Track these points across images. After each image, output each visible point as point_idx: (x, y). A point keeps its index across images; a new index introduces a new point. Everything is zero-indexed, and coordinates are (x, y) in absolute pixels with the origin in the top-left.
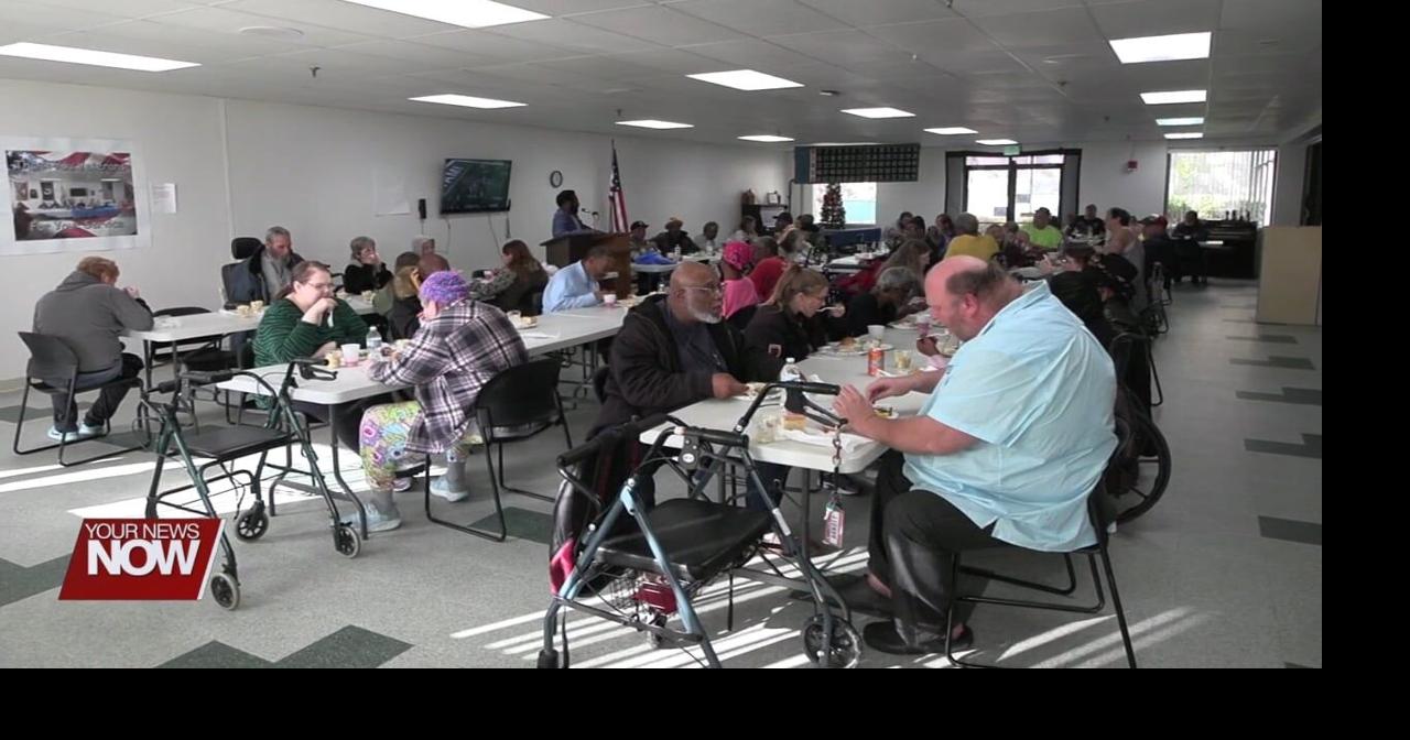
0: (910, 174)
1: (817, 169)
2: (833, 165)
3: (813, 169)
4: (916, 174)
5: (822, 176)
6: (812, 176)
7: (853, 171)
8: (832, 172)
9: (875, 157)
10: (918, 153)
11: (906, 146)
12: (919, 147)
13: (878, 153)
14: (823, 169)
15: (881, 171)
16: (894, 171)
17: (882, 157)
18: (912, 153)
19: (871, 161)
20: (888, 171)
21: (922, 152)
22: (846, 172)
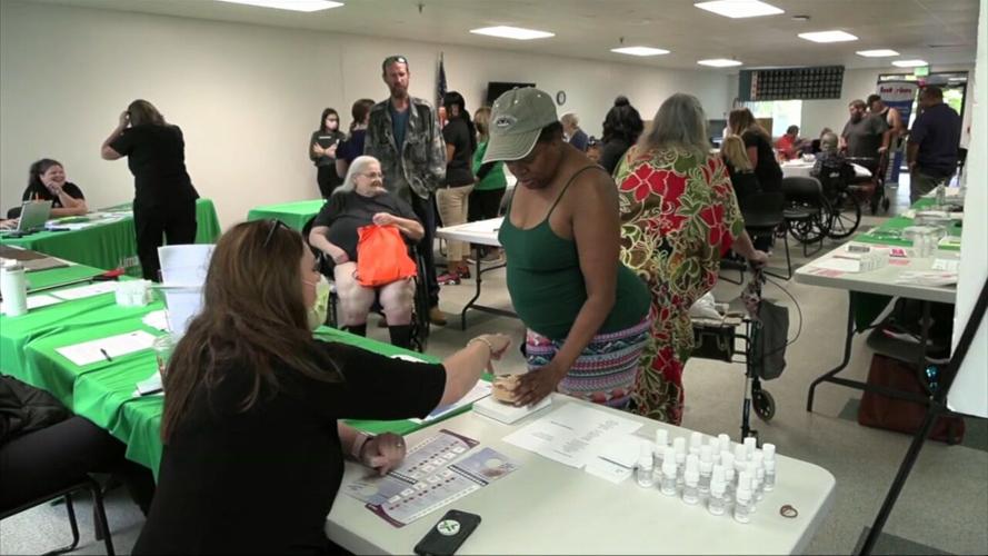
0: (835, 92)
1: (758, 89)
2: (771, 85)
3: (754, 89)
4: (839, 92)
5: (762, 94)
6: (753, 95)
7: (786, 91)
8: (770, 91)
9: (806, 78)
10: (842, 74)
11: (832, 68)
12: (843, 68)
13: (809, 74)
14: (762, 89)
15: (810, 90)
16: (821, 89)
17: (811, 78)
18: (838, 73)
19: (802, 81)
20: (816, 90)
21: (845, 72)
22: (781, 91)
